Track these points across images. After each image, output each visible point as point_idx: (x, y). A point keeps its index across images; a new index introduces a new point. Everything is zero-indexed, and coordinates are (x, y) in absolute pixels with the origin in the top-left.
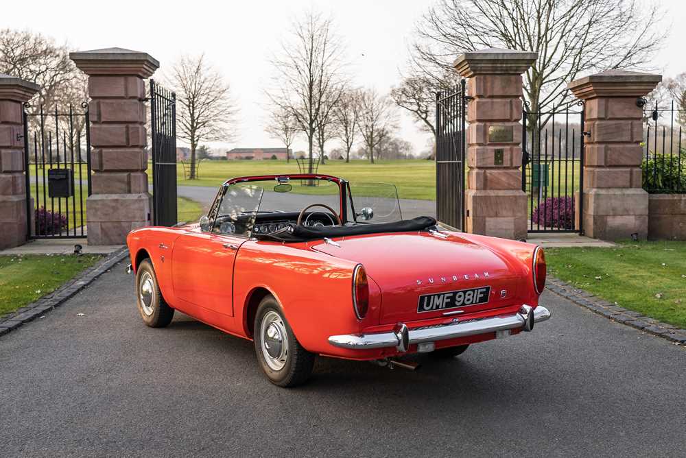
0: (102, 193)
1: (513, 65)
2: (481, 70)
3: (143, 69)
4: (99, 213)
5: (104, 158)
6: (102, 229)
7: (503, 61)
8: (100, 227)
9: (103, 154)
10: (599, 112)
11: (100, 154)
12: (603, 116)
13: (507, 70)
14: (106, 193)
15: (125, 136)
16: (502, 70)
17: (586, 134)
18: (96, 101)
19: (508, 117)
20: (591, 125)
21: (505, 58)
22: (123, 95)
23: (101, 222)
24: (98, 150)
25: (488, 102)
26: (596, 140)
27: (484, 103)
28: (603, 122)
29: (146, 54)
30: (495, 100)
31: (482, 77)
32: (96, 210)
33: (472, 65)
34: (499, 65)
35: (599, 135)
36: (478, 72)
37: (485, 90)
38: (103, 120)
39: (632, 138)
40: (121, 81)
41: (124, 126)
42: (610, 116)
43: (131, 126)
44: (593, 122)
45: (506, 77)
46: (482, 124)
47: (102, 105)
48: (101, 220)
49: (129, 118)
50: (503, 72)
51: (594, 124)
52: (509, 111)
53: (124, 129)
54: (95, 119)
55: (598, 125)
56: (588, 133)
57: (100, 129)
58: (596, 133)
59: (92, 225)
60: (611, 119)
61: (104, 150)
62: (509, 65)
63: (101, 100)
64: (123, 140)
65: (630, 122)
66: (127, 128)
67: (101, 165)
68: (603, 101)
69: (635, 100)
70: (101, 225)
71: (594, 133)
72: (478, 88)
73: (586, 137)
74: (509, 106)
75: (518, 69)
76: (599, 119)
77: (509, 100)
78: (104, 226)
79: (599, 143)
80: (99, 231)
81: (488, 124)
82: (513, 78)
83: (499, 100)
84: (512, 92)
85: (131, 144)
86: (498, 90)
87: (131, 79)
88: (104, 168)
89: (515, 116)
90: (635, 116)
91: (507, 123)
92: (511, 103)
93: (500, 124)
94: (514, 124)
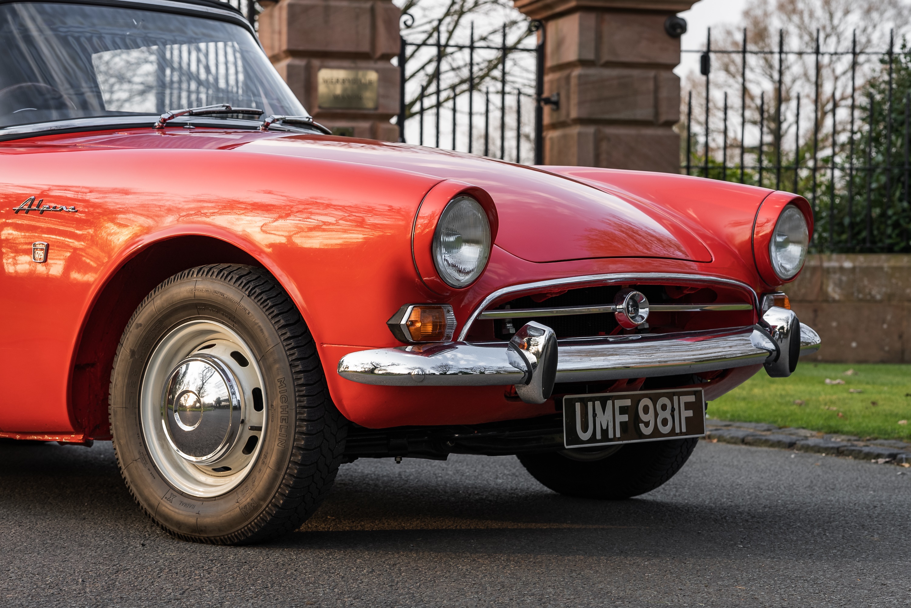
10: (582, 46)
12: (590, 56)
17: (548, 101)
19: (365, 48)
20: (559, 80)
25: (316, 7)
26: (574, 114)
28: (591, 71)
30: (334, 3)
35: (581, 103)
39: (657, 114)
42: (606, 57)
44: (565, 73)
46: (300, 62)
51: (568, 78)
52: (367, 32)
55: (580, 77)
56: (554, 99)
58: (574, 99)
60: (609, 64)
65: (652, 73)
68: (591, 19)
69: (662, 20)
71: (568, 98)
73: (547, 109)
74: (366, 20)
76: (582, 63)
77: (368, 4)
79: (581, 121)
81: (316, 62)
83: (343, 3)
89: (383, 46)
90: (664, 59)
91: (362, 64)
92: (373, 10)
93: (346, 63)
94: (381, 65)
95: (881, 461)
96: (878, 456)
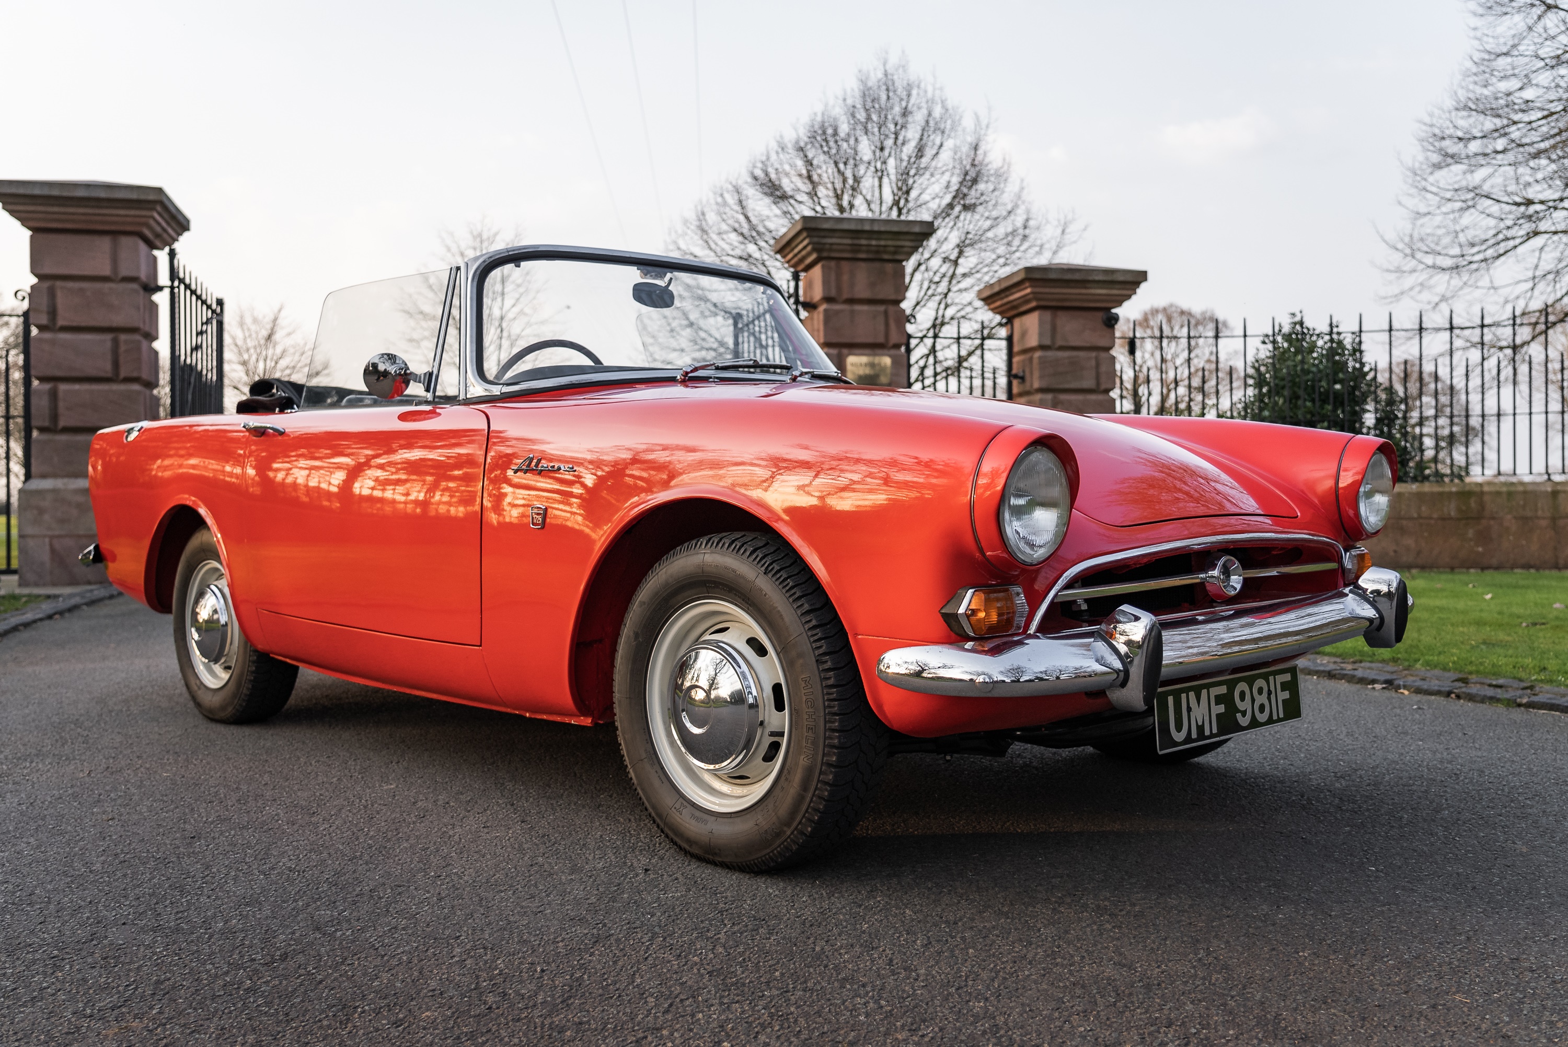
0: (55, 476)
1: (890, 243)
2: (830, 250)
3: (152, 222)
4: (47, 517)
5: (61, 405)
6: (53, 551)
7: (871, 234)
8: (47, 548)
9: (61, 395)
10: (1041, 335)
11: (54, 395)
12: (1047, 342)
13: (877, 252)
14: (63, 476)
15: (109, 357)
16: (868, 252)
17: (1016, 376)
18: (46, 284)
19: (881, 339)
20: (1023, 361)
21: (876, 228)
22: (107, 271)
23: (52, 537)
24: (47, 386)
25: (842, 311)
26: (1036, 385)
27: (837, 312)
28: (1049, 354)
29: (160, 190)
30: (858, 308)
31: (833, 264)
32: (41, 511)
33: (816, 240)
34: (864, 242)
35: (1041, 377)
36: (825, 254)
37: (839, 288)
38: (61, 322)
39: (1098, 384)
40: (105, 243)
41: (108, 337)
42: (1060, 343)
43: (123, 337)
44: (1027, 356)
45: (877, 265)
46: (836, 350)
47: (59, 294)
48: (50, 533)
49: (118, 320)
50: (871, 256)
51: (1031, 359)
52: (882, 327)
53: (109, 344)
54: (44, 320)
55: (1040, 358)
56: (1021, 374)
57: (53, 342)
58: (1036, 374)
59: (31, 543)
60: (1061, 348)
61: (63, 387)
62: (882, 243)
63: (59, 284)
64: (106, 368)
65: (1094, 354)
66: (116, 342)
67: (54, 417)
68: (1048, 315)
69: (1100, 315)
70: (51, 545)
71: (1031, 373)
72: (826, 283)
73: (1015, 383)
74: (881, 320)
75: (897, 250)
76: (1042, 347)
77: (881, 308)
78: (57, 546)
79: (1042, 390)
80: (46, 557)
81: (845, 351)
82: (889, 267)
83: (865, 308)
84: (886, 292)
85: (123, 374)
86: (862, 291)
87: (125, 241)
88: (62, 423)
89: (894, 338)
90: (1103, 343)
91: (880, 351)
92: (886, 313)
93: (867, 351)
94: (893, 352)
95: (1378, 686)
96: (1374, 682)
